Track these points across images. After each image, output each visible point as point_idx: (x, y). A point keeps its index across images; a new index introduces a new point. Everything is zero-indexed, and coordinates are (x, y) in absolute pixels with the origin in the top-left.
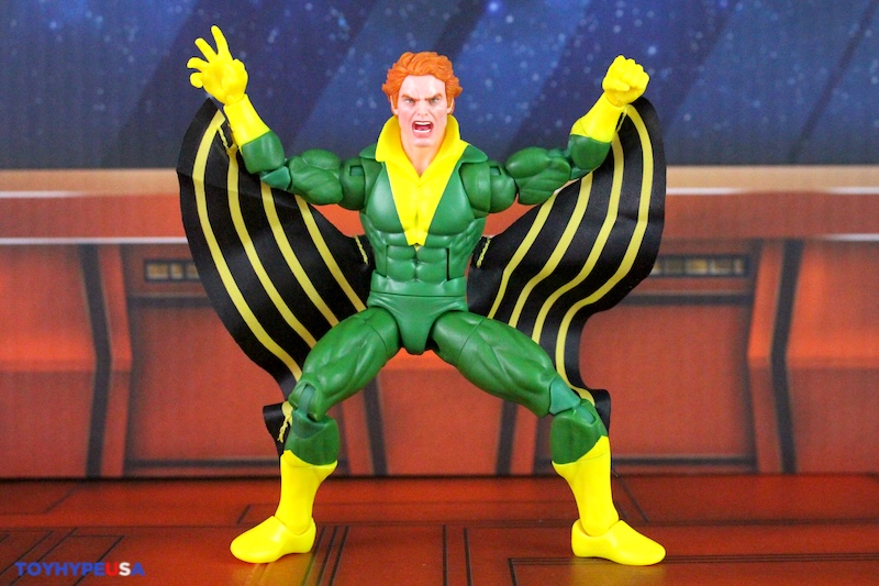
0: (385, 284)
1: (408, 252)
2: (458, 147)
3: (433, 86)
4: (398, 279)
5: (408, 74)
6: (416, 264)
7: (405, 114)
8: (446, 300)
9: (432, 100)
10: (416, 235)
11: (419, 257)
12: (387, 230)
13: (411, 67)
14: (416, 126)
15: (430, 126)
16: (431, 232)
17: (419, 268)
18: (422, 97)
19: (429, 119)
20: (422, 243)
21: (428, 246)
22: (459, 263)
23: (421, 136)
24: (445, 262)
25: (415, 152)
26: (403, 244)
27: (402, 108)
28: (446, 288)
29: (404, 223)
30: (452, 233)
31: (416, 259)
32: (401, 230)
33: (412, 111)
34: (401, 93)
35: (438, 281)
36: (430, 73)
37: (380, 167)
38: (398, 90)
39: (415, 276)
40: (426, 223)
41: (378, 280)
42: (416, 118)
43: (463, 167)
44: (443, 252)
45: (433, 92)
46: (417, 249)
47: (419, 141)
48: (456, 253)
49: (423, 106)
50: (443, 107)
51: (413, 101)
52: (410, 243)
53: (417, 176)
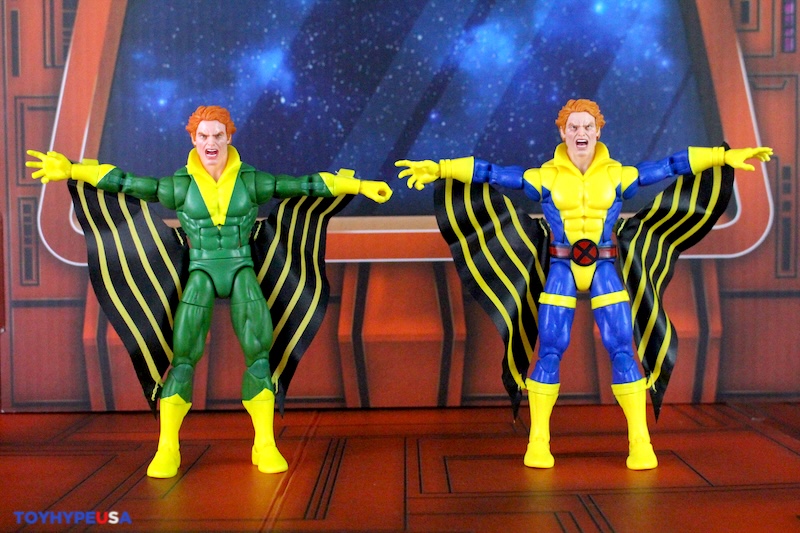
0: (201, 254)
1: (213, 231)
2: (236, 163)
3: (218, 127)
4: (209, 249)
5: (201, 120)
6: (220, 239)
7: (200, 145)
8: (241, 260)
9: (217, 136)
10: (219, 219)
11: (222, 233)
12: (197, 218)
13: (203, 115)
14: (208, 152)
15: (216, 152)
16: (228, 216)
17: (222, 241)
18: (211, 134)
19: (216, 147)
20: (223, 223)
21: (227, 225)
22: (246, 236)
23: (211, 158)
24: (237, 236)
25: (211, 168)
26: (211, 226)
27: (198, 141)
28: (241, 252)
29: (210, 211)
30: (240, 216)
31: (219, 235)
32: (208, 216)
33: (204, 143)
34: (198, 131)
35: (235, 248)
36: (216, 119)
37: (189, 178)
38: (196, 130)
39: (220, 246)
40: (224, 210)
41: (194, 253)
42: (208, 147)
43: (242, 174)
44: (235, 228)
45: (218, 131)
46: (219, 228)
47: (209, 161)
48: (244, 229)
49: (211, 140)
50: (224, 140)
51: (205, 136)
52: (216, 223)
53: (214, 182)
